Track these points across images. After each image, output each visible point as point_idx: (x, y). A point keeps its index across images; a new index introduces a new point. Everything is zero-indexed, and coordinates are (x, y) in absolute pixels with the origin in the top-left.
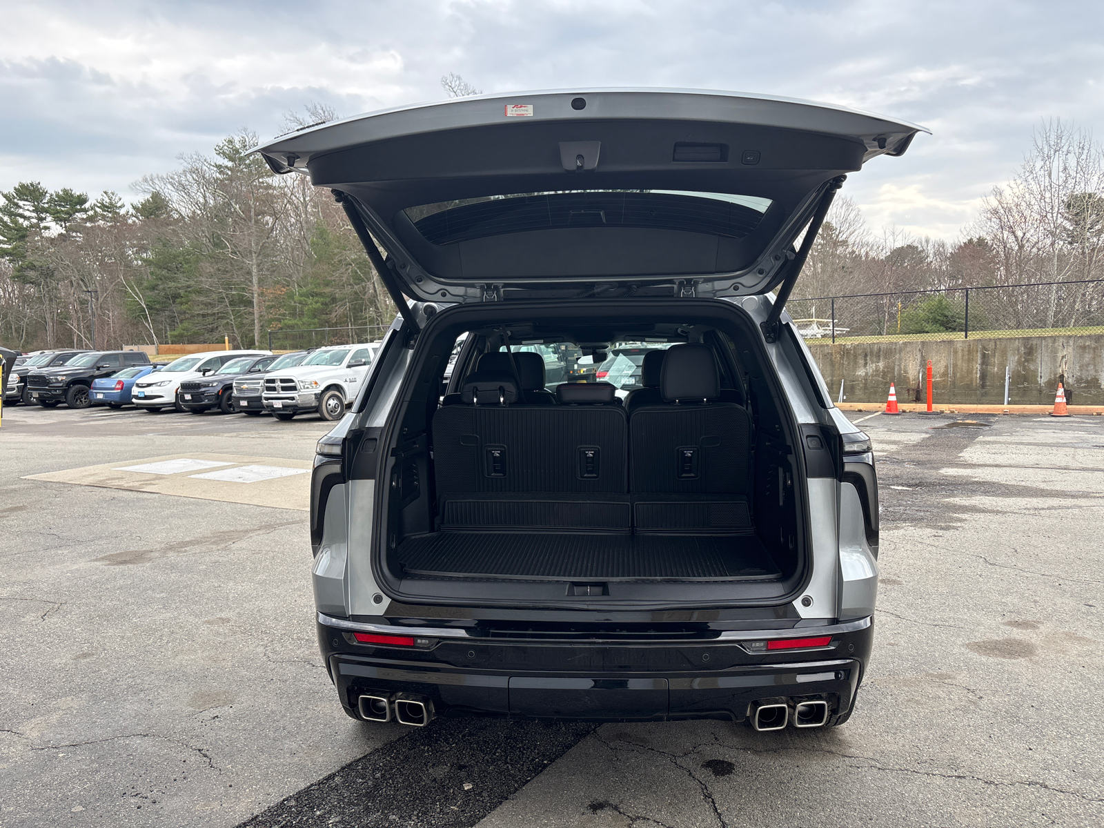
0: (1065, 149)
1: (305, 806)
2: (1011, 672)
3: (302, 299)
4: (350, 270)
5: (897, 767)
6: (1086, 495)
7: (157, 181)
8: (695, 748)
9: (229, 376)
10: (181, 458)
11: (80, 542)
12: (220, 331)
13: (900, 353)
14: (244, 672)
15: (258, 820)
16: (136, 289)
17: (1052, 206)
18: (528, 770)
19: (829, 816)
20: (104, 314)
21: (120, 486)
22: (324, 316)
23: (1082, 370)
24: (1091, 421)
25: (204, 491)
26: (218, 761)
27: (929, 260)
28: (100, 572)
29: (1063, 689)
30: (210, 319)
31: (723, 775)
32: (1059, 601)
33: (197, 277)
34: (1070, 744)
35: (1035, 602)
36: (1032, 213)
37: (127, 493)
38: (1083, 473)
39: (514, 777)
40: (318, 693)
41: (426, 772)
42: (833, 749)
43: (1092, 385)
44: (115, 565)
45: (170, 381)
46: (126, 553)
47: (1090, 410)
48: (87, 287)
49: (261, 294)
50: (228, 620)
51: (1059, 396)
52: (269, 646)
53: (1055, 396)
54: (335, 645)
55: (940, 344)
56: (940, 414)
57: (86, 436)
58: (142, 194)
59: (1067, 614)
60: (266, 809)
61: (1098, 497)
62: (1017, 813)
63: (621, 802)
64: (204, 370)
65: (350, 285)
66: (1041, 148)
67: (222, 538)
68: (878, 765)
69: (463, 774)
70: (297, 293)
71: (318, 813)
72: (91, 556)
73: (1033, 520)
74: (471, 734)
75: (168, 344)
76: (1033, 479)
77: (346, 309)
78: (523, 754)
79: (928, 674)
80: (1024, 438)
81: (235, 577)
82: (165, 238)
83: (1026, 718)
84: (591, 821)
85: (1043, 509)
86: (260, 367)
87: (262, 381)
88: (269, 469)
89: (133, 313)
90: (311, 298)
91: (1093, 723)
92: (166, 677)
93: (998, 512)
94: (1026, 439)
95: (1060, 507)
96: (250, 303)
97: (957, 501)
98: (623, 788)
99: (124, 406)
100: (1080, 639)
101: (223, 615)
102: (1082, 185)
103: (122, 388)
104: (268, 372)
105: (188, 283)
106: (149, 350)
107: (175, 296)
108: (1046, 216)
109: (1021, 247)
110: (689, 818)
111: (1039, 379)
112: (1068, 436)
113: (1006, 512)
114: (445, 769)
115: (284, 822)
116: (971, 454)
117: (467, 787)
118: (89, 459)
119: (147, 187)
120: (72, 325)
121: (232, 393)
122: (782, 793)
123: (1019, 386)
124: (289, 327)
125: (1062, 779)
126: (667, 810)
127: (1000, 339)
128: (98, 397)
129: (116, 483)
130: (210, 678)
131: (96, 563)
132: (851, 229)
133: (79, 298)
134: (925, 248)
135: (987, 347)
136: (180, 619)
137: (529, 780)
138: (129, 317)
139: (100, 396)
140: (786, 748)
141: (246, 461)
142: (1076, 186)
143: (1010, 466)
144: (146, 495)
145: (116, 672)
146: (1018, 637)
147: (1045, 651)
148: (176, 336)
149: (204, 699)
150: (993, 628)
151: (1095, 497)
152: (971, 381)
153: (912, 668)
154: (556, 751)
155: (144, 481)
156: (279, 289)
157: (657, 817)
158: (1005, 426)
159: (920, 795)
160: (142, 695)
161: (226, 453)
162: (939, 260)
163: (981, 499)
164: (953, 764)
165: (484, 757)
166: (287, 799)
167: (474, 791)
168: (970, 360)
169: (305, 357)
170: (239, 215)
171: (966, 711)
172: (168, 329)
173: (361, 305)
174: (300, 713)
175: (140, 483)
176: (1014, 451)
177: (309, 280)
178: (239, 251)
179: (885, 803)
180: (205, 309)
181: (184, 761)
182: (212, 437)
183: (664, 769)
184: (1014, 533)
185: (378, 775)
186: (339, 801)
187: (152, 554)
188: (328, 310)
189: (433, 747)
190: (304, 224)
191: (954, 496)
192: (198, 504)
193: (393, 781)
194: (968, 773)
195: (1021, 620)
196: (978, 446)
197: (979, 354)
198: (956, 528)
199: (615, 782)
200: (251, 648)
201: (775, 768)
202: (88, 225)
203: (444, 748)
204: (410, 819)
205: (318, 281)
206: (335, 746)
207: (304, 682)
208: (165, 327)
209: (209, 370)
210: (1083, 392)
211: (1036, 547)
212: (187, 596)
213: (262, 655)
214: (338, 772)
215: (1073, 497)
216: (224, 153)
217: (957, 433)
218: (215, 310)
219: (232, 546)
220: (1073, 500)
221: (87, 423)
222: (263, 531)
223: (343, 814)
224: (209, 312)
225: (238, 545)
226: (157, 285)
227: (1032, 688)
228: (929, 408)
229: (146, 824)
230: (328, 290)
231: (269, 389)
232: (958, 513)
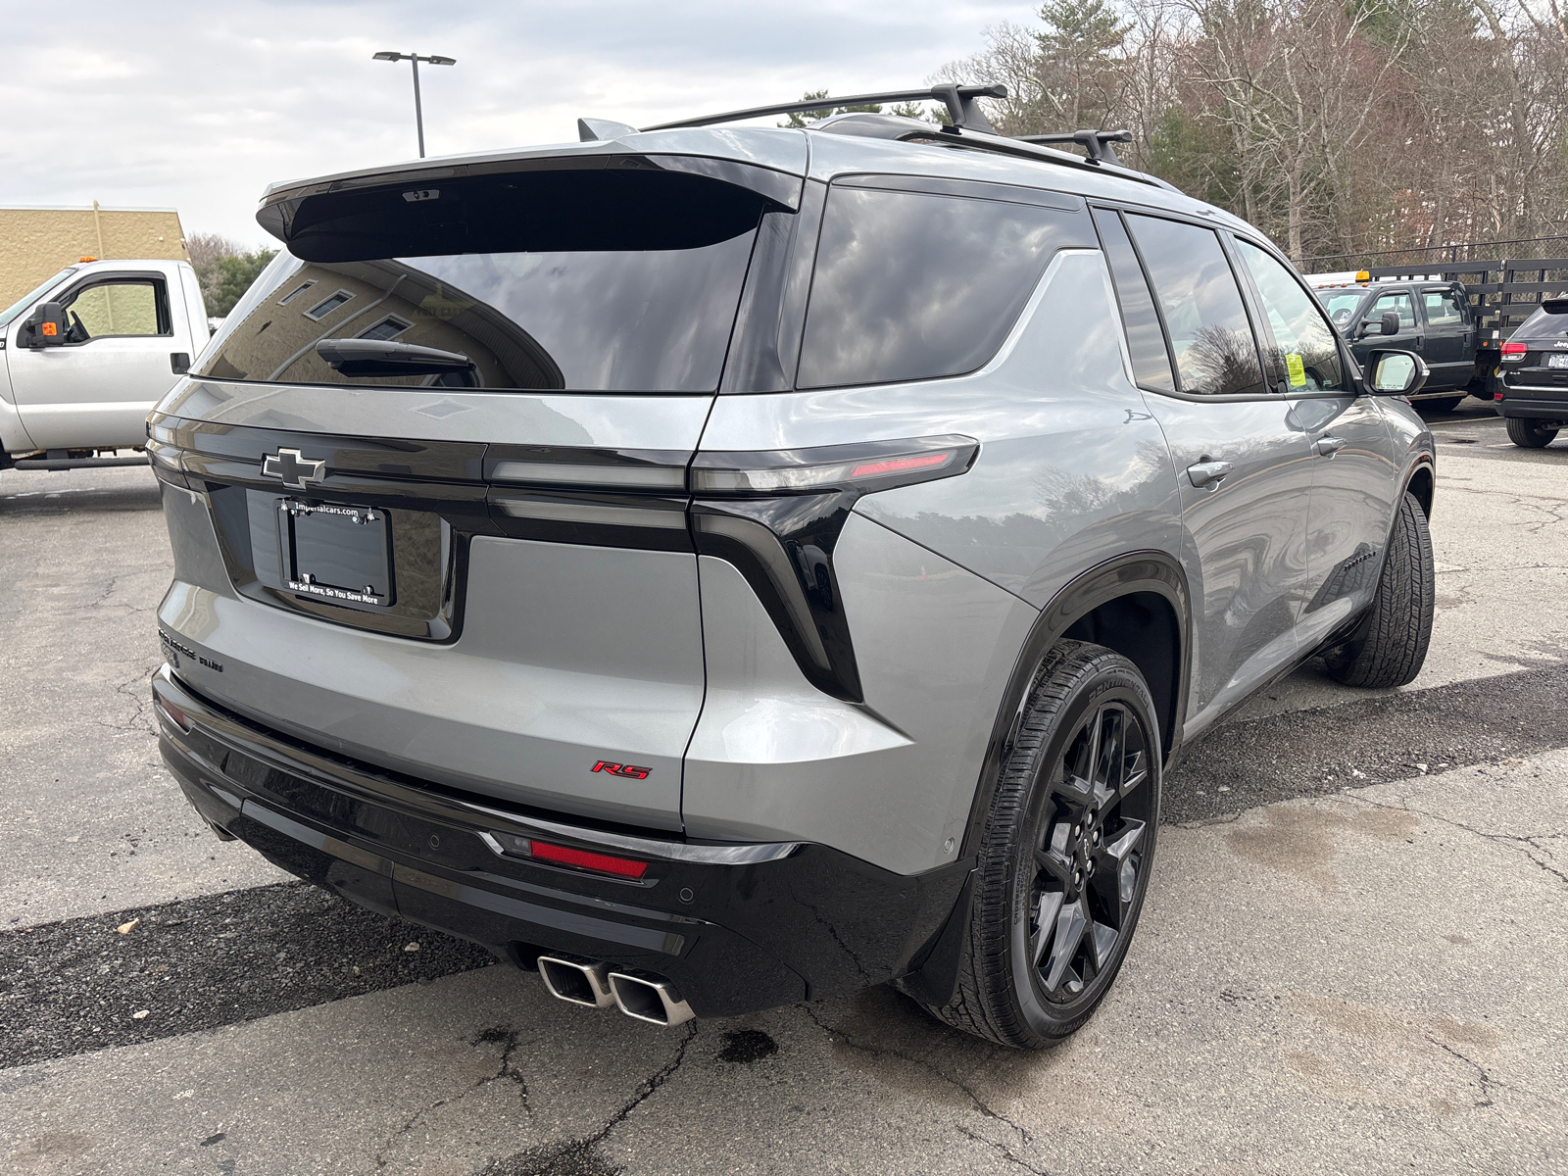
7: (959, 72)
31: (730, 1060)
71: (229, 920)
84: (451, 1053)
117: (411, 947)
170: (1057, 112)
204: (295, 964)
216: (1053, 18)
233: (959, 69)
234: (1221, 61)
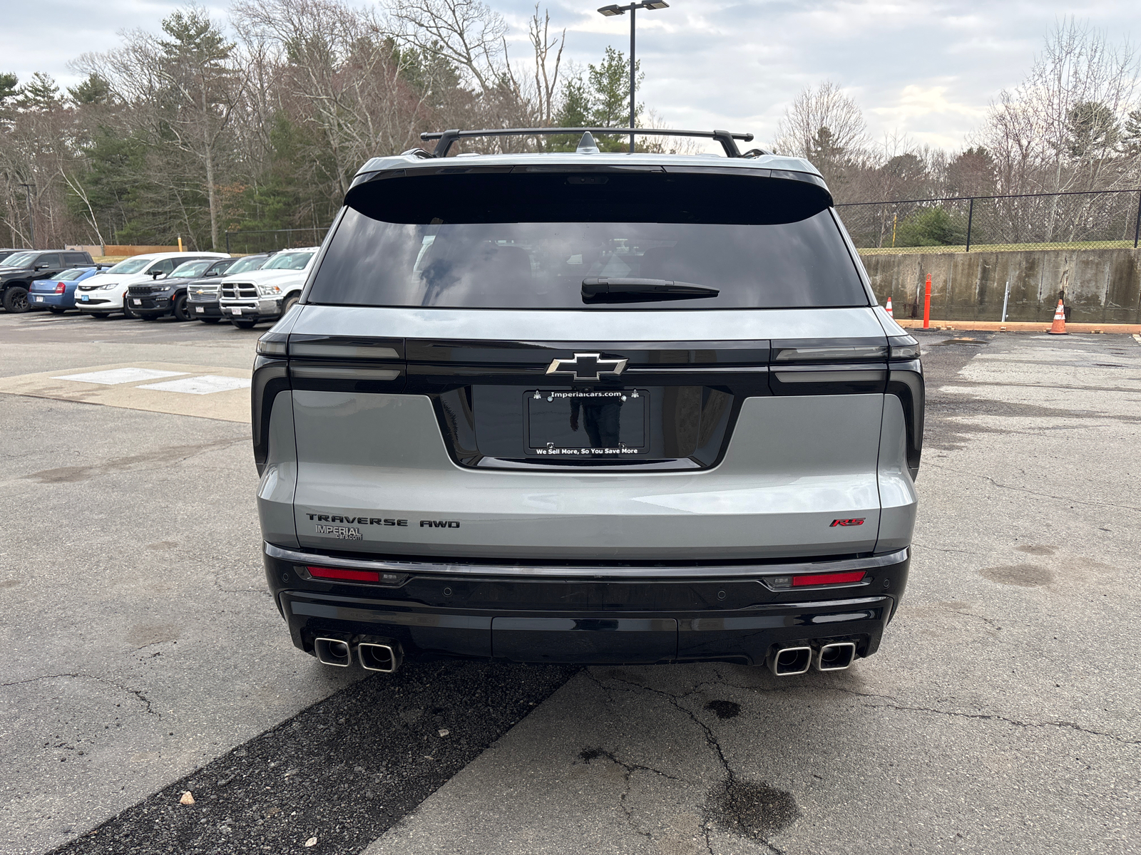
0: (1077, 51)
1: (258, 756)
2: (1029, 601)
3: (263, 198)
4: (314, 168)
5: (916, 706)
6: (1090, 415)
7: (97, 61)
8: (696, 687)
9: (183, 280)
10: (129, 367)
11: (11, 457)
12: (173, 232)
13: (899, 267)
14: (191, 603)
15: (202, 774)
16: (78, 183)
17: (1060, 113)
18: (511, 713)
19: (845, 762)
20: (44, 211)
21: (58, 396)
22: (287, 217)
23: (1082, 286)
24: (1090, 339)
25: (153, 403)
26: (158, 705)
27: (927, 170)
28: (32, 490)
29: (1086, 619)
30: (162, 219)
31: (728, 717)
32: (1072, 524)
33: (143, 171)
34: (1099, 680)
35: (1048, 525)
36: (1039, 121)
37: (67, 404)
38: (1085, 392)
39: (496, 721)
40: (274, 626)
41: (397, 717)
42: (846, 687)
43: (1092, 302)
44: (49, 482)
45: (117, 284)
46: (62, 470)
47: (1089, 327)
48: (23, 181)
49: (218, 192)
50: (175, 545)
51: (1059, 314)
52: (221, 574)
53: (1055, 313)
54: (285, 580)
55: (940, 257)
56: (937, 331)
57: (24, 342)
58: (80, 74)
59: (1082, 538)
60: (212, 760)
61: (1103, 417)
62: (1049, 758)
63: (617, 749)
64: (154, 272)
65: (315, 183)
66: (1052, 48)
67: (172, 454)
68: (896, 704)
69: (438, 718)
70: (257, 192)
71: (273, 764)
72: (22, 472)
73: (1038, 440)
74: (447, 673)
75: (116, 244)
76: (1036, 397)
77: (310, 209)
78: (506, 695)
79: (941, 603)
80: (1023, 356)
81: (185, 497)
82: (107, 126)
83: (1049, 651)
84: (582, 772)
85: (1048, 428)
86: (217, 270)
87: (219, 286)
88: (226, 380)
89: (75, 210)
90: (272, 197)
91: (1121, 657)
92: (102, 608)
93: (1001, 432)
94: (1024, 357)
95: (1065, 427)
96: (205, 202)
97: (960, 419)
98: (618, 733)
99: (66, 311)
100: (1098, 566)
101: (170, 539)
102: (1092, 91)
103: (63, 292)
104: (226, 276)
105: (135, 177)
106: (94, 251)
107: (122, 192)
108: (1053, 123)
109: (1025, 156)
110: (692, 767)
111: (1038, 295)
112: (1067, 354)
113: (1010, 432)
114: (418, 712)
115: (233, 776)
116: (970, 371)
117: (443, 733)
118: (25, 366)
119: (85, 66)
120: (10, 222)
121: (186, 298)
122: (793, 737)
123: (1018, 303)
124: (249, 228)
125: (1095, 719)
126: (668, 758)
127: (1002, 253)
128: (38, 301)
129: (54, 393)
130: (152, 609)
131: (28, 480)
132: (851, 134)
133: (15, 192)
134: (923, 158)
135: (988, 261)
136: (120, 543)
137: (513, 725)
138: (71, 214)
139: (40, 300)
140: (796, 686)
141: (201, 371)
142: (1086, 92)
143: (1011, 384)
144: (87, 407)
145: (44, 602)
146: (1033, 563)
147: (1063, 578)
148: (124, 236)
149: (146, 634)
150: (1005, 554)
151: (1100, 417)
152: (970, 297)
153: (924, 597)
154: (543, 691)
155: (85, 391)
156: (237, 187)
157: (657, 766)
158: (1003, 344)
159: (943, 737)
160: (73, 629)
161: (180, 362)
162: (937, 171)
163: (984, 418)
164: (976, 702)
165: (462, 699)
166: (236, 749)
167: (451, 738)
168: (970, 275)
169: (266, 260)
170: (188, 102)
171: (984, 643)
172: (115, 228)
173: (327, 206)
174: (254, 649)
175: (82, 393)
176: (1014, 369)
177: (270, 177)
178: (190, 142)
179: (905, 747)
180: (155, 207)
181: (119, 706)
182: (165, 345)
183: (663, 711)
184: (1019, 453)
185: (342, 720)
186: (297, 750)
187: (92, 471)
188: (292, 210)
189: (405, 688)
190: (262, 115)
191: (956, 415)
192: (145, 417)
193: (359, 727)
194: (993, 713)
195: (1034, 545)
196: (977, 364)
197: (979, 269)
198: (960, 448)
199: (609, 727)
200: (201, 576)
201: (785, 709)
202: (21, 110)
203: (417, 689)
204: (379, 770)
205: (280, 179)
206: (293, 687)
207: (259, 614)
208: (112, 226)
209: (161, 273)
210: (1082, 309)
211: (1043, 468)
212: (130, 517)
213: (212, 584)
214: (296, 717)
215: (1078, 416)
216: (172, 30)
217: (953, 351)
218: (167, 209)
219: (183, 462)
220: (1077, 420)
221: (27, 329)
222: (218, 447)
223: (302, 766)
224: (160, 210)
225: (189, 461)
226: (101, 179)
227: (1052, 618)
228: (926, 324)
229: (71, 779)
230: (291, 189)
231: (226, 294)
232: (962, 433)
233: (96, 59)
234: (313, 84)
